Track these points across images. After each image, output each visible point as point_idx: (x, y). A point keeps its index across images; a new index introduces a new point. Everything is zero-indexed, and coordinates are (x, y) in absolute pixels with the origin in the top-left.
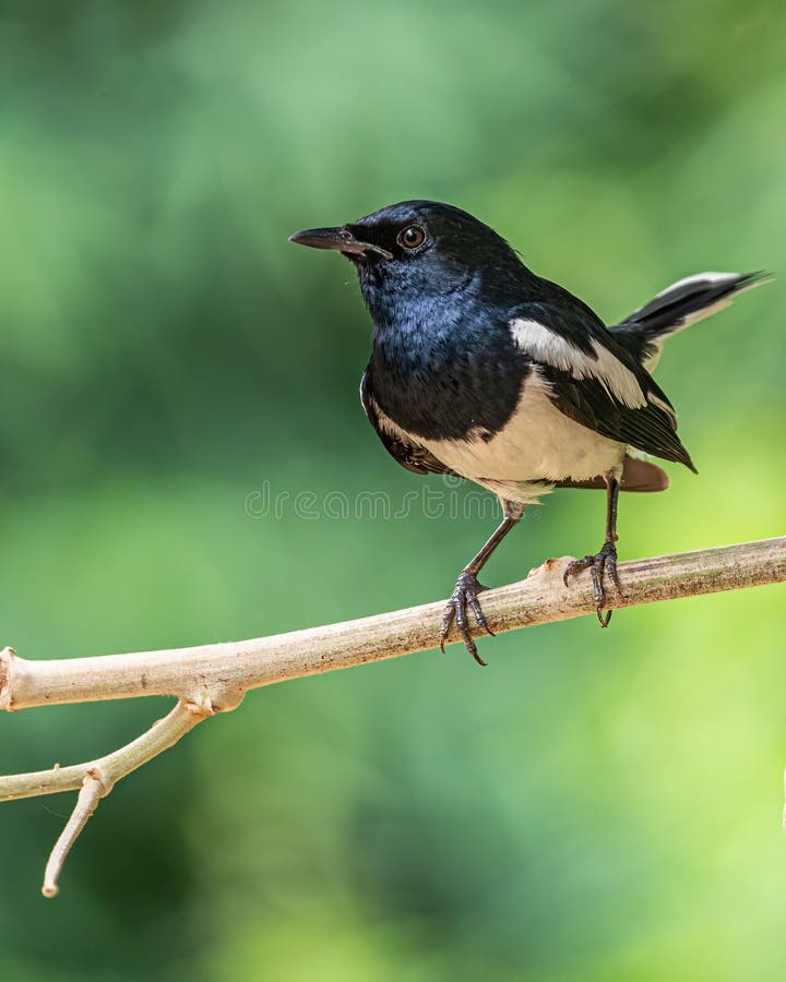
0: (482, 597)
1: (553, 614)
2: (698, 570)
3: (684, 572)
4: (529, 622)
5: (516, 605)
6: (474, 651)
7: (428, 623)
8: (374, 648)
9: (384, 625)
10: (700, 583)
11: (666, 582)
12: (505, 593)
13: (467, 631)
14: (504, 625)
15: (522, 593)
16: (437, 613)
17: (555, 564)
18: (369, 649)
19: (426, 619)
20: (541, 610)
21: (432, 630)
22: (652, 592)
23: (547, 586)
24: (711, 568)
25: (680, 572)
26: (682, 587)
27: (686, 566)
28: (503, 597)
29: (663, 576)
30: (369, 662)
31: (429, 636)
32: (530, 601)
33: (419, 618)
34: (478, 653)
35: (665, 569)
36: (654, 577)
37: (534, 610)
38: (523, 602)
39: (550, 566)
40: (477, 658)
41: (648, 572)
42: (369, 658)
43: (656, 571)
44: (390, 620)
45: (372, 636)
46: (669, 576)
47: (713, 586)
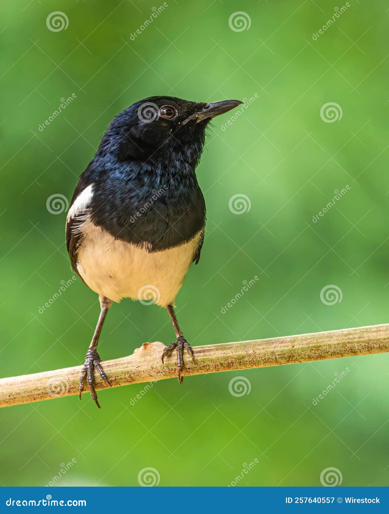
0: (104, 364)
1: (145, 377)
2: (231, 354)
3: (223, 355)
4: (131, 381)
5: (123, 370)
6: (96, 398)
7: (72, 378)
8: (40, 392)
9: (46, 378)
10: (232, 363)
11: (211, 361)
12: (117, 363)
13: (94, 385)
14: (117, 381)
15: (129, 363)
16: (78, 373)
17: (149, 346)
18: (37, 392)
19: (71, 376)
20: (138, 374)
21: (74, 383)
22: (204, 366)
23: (143, 359)
24: (239, 353)
25: (220, 356)
26: (221, 364)
27: (225, 351)
28: (116, 365)
29: (211, 357)
30: (37, 400)
31: (72, 386)
32: (132, 368)
33: (67, 375)
34: (98, 400)
35: (212, 353)
36: (205, 357)
37: (134, 373)
38: (128, 369)
39: (145, 348)
40: (97, 403)
41: (202, 354)
42: (37, 398)
43: (206, 353)
44: (51, 375)
45: (39, 385)
46: (214, 357)
47: (240, 365)
